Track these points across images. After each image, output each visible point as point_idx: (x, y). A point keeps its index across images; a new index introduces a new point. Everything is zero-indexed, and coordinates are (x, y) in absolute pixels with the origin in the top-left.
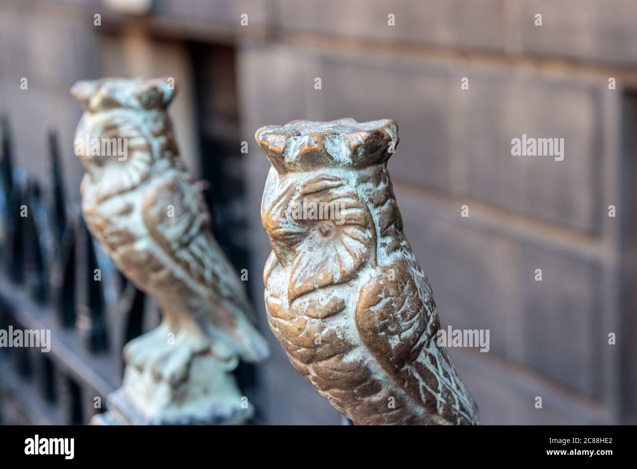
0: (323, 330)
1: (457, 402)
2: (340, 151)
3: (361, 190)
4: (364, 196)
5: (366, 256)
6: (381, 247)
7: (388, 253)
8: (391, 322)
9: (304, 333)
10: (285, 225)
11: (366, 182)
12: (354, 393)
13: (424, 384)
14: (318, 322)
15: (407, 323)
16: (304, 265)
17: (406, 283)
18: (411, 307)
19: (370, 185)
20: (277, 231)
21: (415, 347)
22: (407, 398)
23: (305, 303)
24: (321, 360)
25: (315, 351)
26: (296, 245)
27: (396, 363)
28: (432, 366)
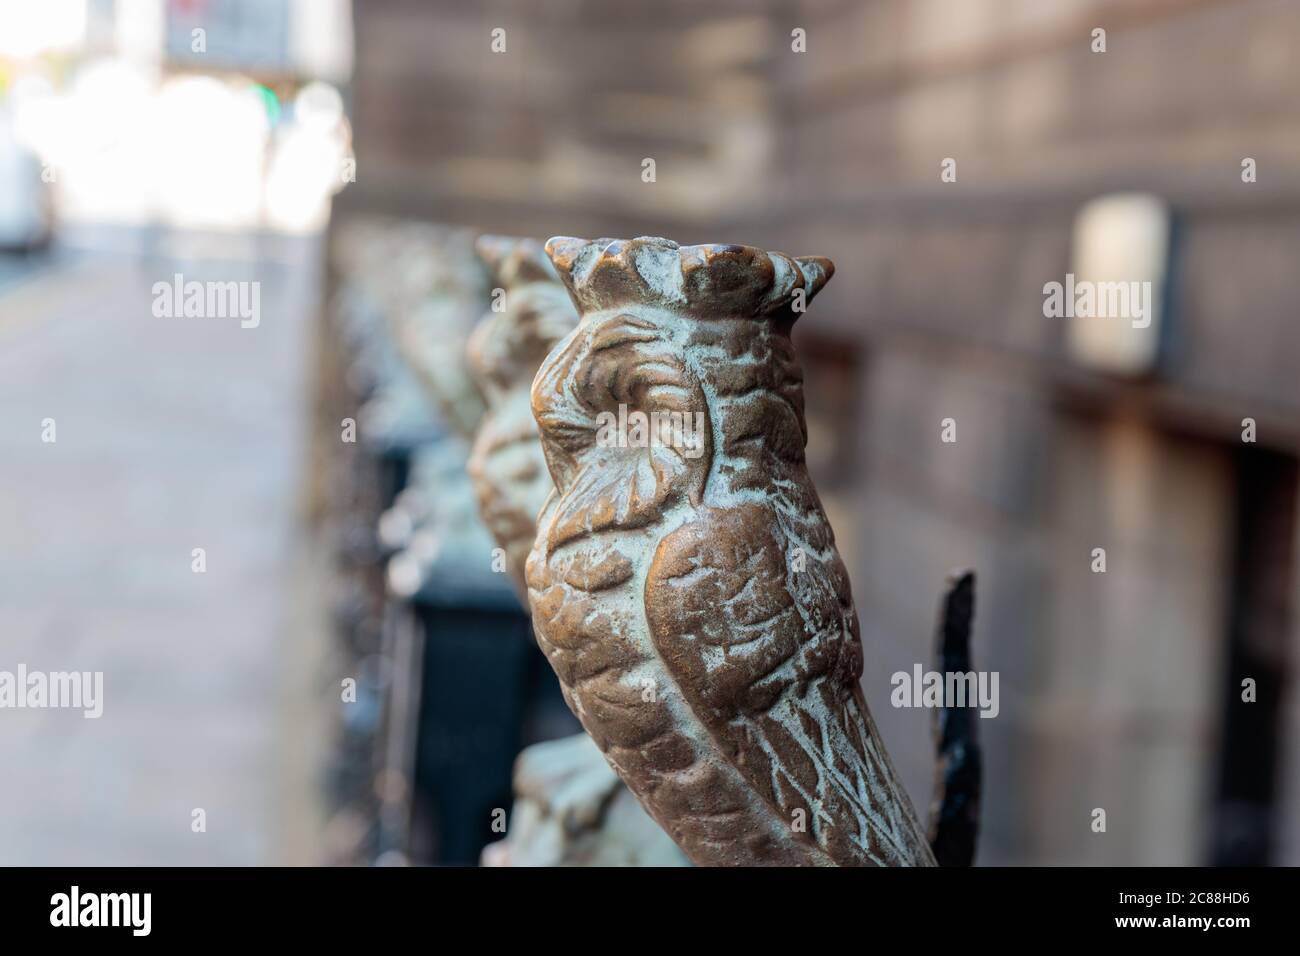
0: (588, 615)
1: (865, 832)
2: (667, 276)
3: (693, 357)
4: (698, 367)
5: (683, 482)
6: (720, 472)
7: (734, 488)
8: (709, 617)
9: (558, 616)
10: (560, 409)
11: (711, 345)
12: (642, 757)
13: (783, 769)
14: (582, 595)
15: (747, 629)
16: (582, 490)
17: (755, 551)
18: (758, 599)
19: (718, 352)
20: (546, 417)
21: (761, 683)
22: (751, 793)
23: (568, 559)
24: (586, 678)
25: (575, 657)
26: (580, 452)
27: (715, 705)
28: (806, 737)
